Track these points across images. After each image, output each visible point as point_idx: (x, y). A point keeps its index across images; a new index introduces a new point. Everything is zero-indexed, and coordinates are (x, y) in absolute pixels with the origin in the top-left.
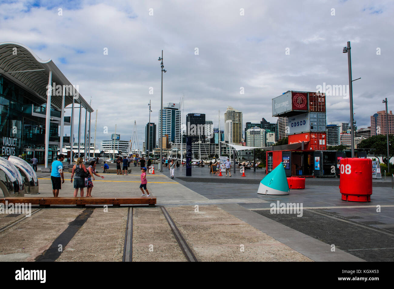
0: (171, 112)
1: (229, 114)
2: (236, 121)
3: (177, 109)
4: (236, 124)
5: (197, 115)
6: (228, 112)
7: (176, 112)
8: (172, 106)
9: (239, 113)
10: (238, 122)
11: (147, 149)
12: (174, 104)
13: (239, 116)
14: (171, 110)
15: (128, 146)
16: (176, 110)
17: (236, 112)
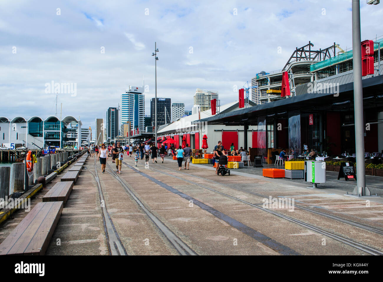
0: (134, 96)
1: (198, 97)
2: (206, 105)
3: (141, 93)
4: (205, 108)
5: (162, 100)
6: (197, 95)
7: (139, 97)
8: (135, 90)
9: (209, 96)
10: (208, 106)
11: (109, 136)
12: (137, 88)
13: (209, 99)
14: (134, 94)
15: (88, 134)
16: (139, 95)
17: (206, 95)
